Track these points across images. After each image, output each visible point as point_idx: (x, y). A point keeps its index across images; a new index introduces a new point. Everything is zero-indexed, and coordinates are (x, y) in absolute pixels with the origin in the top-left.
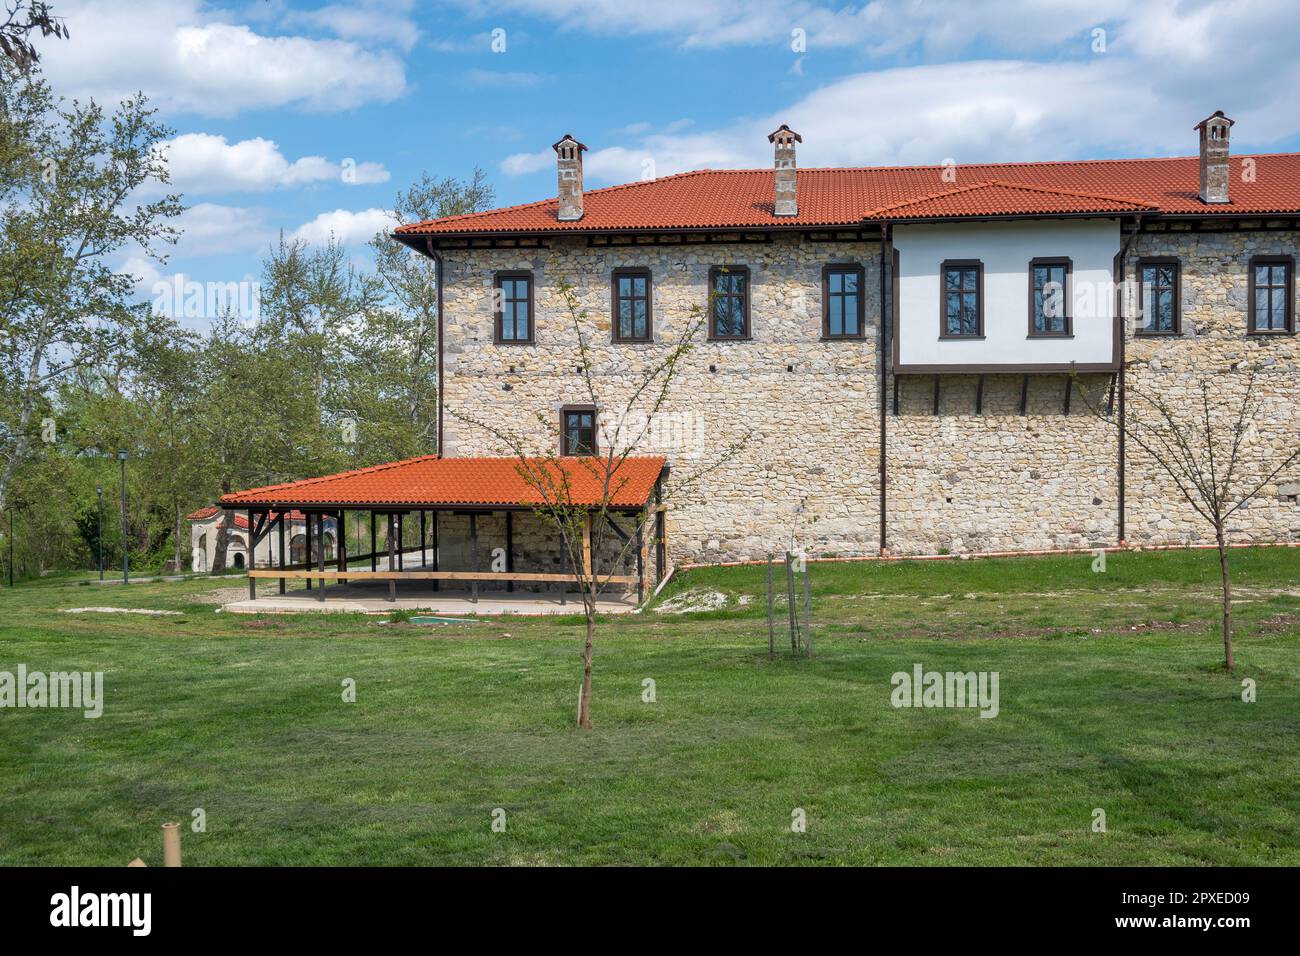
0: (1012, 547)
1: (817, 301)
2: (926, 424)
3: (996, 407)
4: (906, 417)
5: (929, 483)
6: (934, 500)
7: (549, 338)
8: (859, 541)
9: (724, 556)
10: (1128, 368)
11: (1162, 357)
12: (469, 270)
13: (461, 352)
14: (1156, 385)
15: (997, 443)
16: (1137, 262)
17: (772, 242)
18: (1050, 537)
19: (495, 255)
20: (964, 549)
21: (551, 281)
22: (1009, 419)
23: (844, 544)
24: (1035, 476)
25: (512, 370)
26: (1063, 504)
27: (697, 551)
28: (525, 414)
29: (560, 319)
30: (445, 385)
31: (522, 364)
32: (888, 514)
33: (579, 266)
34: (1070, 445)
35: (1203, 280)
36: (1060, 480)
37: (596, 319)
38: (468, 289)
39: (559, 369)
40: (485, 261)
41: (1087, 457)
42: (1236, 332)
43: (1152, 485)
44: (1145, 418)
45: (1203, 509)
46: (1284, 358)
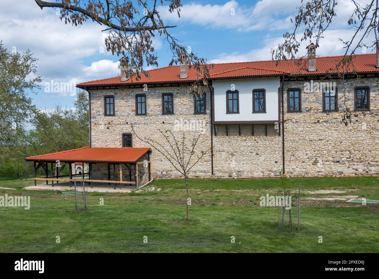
0: (251, 175)
1: (192, 103)
2: (224, 138)
3: (245, 134)
4: (218, 136)
5: (226, 156)
6: (227, 161)
7: (119, 114)
8: (205, 173)
9: (167, 176)
10: (285, 122)
11: (295, 118)
12: (97, 95)
13: (96, 118)
14: (294, 127)
15: (246, 144)
16: (287, 90)
17: (179, 86)
18: (262, 173)
19: (104, 91)
20: (236, 176)
21: (119, 98)
22: (249, 137)
23: (201, 174)
24: (257, 154)
25: (109, 123)
26: (266, 163)
27: (160, 175)
28: (113, 135)
29: (122, 109)
30: (92, 127)
31: (112, 122)
32: (214, 165)
33: (126, 94)
34: (268, 145)
35: (308, 95)
36: (265, 155)
37: (132, 109)
38: (97, 101)
39: (122, 123)
40: (102, 93)
41: (273, 149)
42: (319, 111)
43: (293, 157)
44: (291, 137)
45: (309, 165)
46: (335, 118)
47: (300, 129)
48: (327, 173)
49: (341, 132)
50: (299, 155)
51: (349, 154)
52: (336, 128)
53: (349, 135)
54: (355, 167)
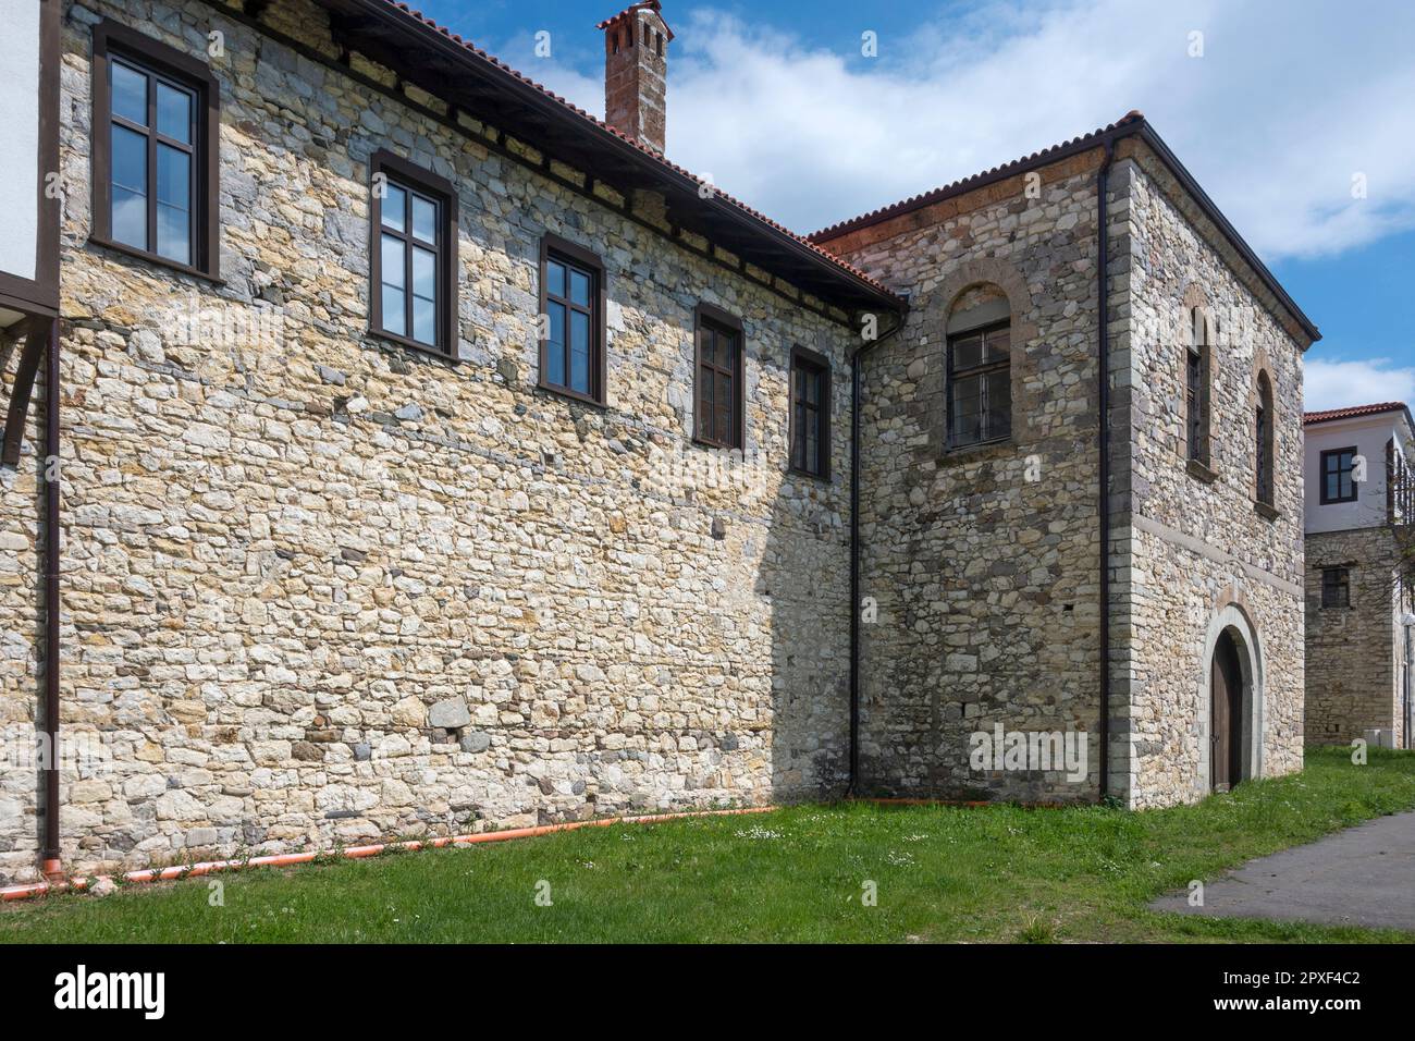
16: (94, 29)
42: (344, 319)
43: (143, 693)
44: (121, 492)
45: (272, 761)
46: (439, 412)
47: (203, 436)
48: (392, 821)
49: (472, 516)
50: (194, 672)
51: (513, 682)
52: (446, 481)
53: (515, 546)
54: (538, 768)
